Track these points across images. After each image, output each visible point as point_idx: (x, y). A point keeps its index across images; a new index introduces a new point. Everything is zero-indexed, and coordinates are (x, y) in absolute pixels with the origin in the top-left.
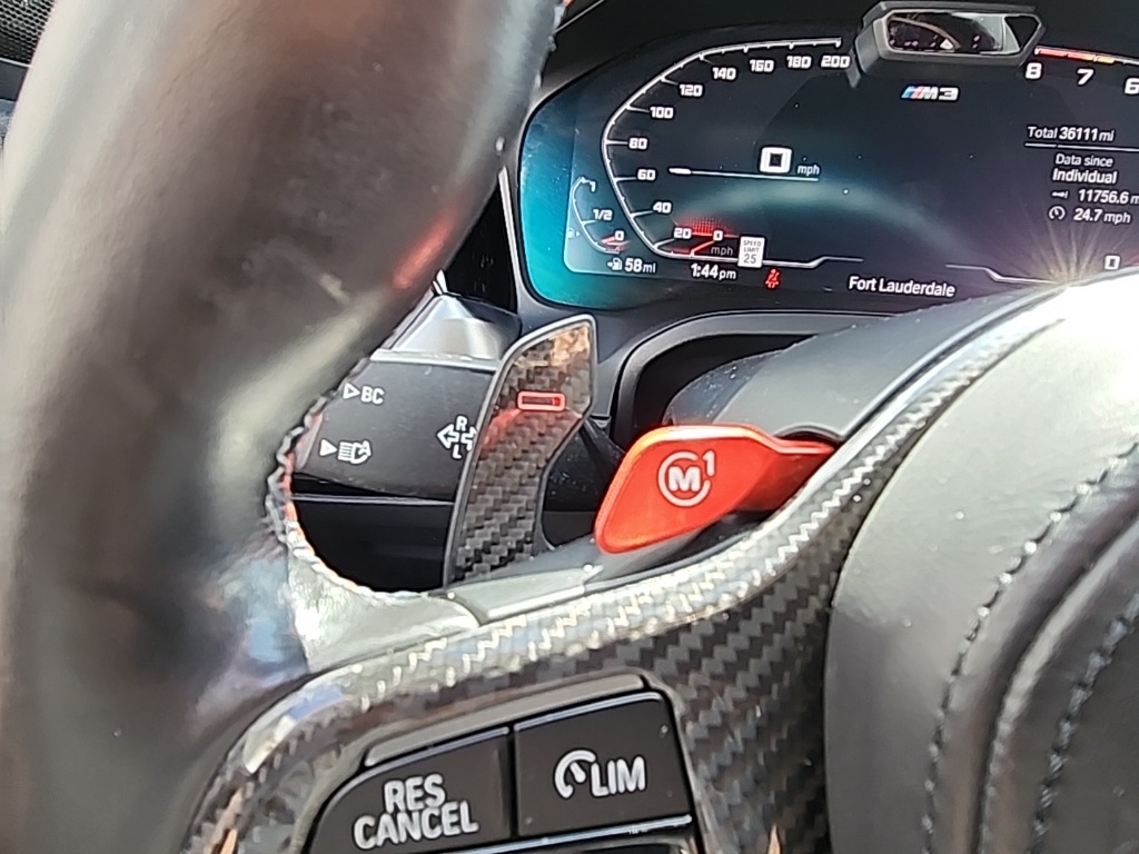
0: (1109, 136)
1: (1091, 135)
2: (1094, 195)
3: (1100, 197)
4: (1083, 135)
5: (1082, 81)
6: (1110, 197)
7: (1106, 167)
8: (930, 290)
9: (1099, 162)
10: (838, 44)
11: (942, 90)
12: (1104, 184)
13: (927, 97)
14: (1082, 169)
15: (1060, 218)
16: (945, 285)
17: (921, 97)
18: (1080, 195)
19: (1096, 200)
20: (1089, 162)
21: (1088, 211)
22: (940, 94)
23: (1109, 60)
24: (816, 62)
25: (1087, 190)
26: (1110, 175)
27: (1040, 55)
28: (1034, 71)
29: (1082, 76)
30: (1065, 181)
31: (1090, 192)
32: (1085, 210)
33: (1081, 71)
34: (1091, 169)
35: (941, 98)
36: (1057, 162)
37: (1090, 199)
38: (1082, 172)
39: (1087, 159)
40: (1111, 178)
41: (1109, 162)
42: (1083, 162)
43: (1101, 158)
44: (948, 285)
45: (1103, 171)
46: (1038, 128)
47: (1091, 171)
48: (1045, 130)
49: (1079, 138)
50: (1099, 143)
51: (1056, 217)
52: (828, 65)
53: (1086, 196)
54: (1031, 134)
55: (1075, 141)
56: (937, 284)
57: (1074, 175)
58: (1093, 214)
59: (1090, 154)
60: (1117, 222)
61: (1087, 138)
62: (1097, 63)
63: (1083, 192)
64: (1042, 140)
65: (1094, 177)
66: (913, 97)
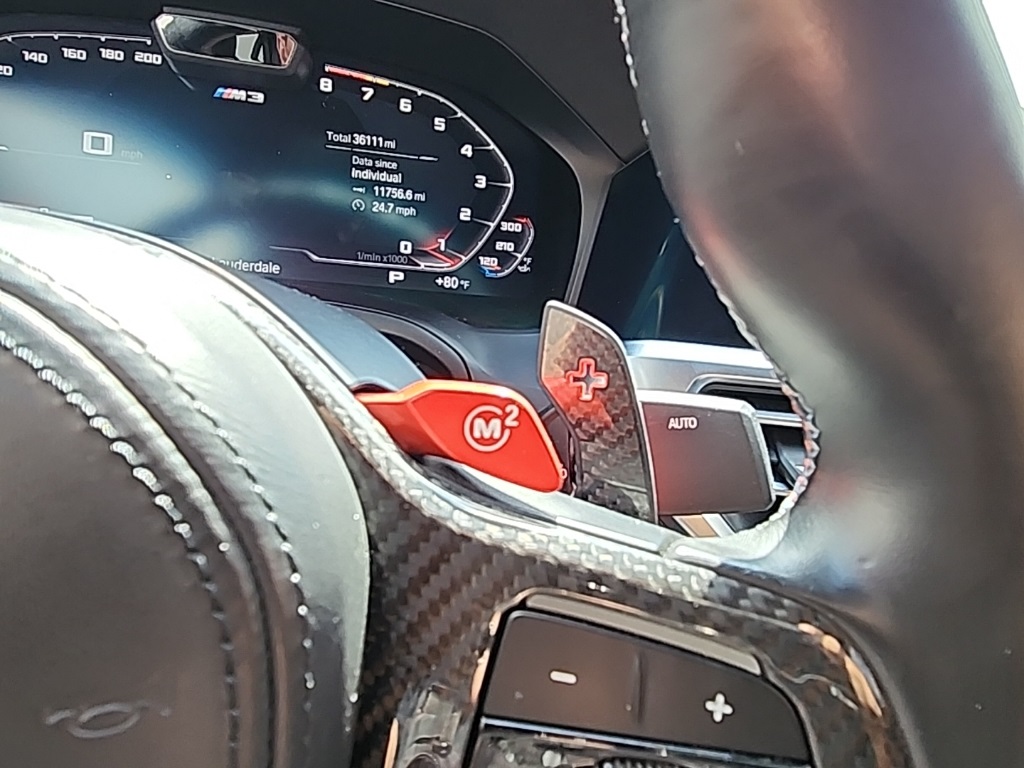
0: (392, 145)
1: (378, 142)
2: (386, 191)
3: (391, 194)
4: (372, 141)
5: (366, 97)
6: (399, 194)
7: (392, 170)
8: (258, 268)
9: (387, 165)
10: (149, 42)
11: (250, 93)
12: (392, 183)
13: (237, 98)
14: (374, 169)
15: (362, 209)
16: (271, 264)
17: (231, 97)
18: (374, 191)
19: (388, 195)
20: (379, 164)
21: (383, 204)
22: (248, 96)
23: (386, 82)
24: (130, 56)
25: (380, 187)
26: (395, 176)
27: (330, 72)
28: (326, 85)
29: (364, 93)
30: (362, 179)
31: (382, 189)
32: (380, 203)
33: (364, 89)
34: (382, 170)
35: (249, 100)
36: (354, 163)
37: (383, 195)
38: (374, 172)
39: (377, 162)
40: (397, 179)
41: (394, 166)
42: (374, 164)
43: (388, 161)
44: (273, 264)
45: (390, 172)
46: (335, 133)
47: (381, 172)
48: (341, 135)
49: (369, 143)
50: (383, 149)
51: (358, 208)
52: (141, 60)
53: (380, 192)
54: (330, 138)
55: (366, 147)
56: (264, 263)
57: (367, 175)
58: (387, 207)
59: (379, 158)
60: (406, 214)
61: (375, 144)
62: (377, 84)
63: (376, 188)
64: (339, 143)
65: (384, 177)
66: (225, 96)
